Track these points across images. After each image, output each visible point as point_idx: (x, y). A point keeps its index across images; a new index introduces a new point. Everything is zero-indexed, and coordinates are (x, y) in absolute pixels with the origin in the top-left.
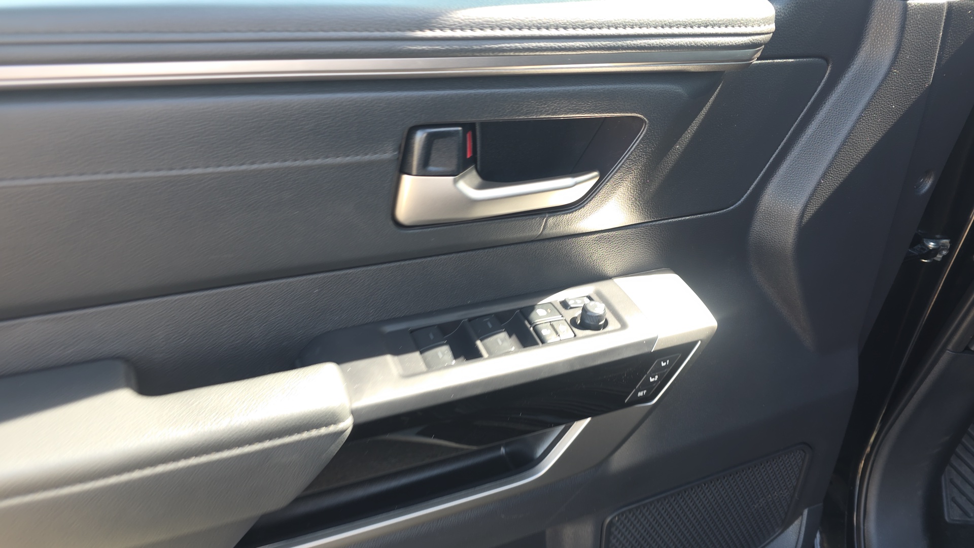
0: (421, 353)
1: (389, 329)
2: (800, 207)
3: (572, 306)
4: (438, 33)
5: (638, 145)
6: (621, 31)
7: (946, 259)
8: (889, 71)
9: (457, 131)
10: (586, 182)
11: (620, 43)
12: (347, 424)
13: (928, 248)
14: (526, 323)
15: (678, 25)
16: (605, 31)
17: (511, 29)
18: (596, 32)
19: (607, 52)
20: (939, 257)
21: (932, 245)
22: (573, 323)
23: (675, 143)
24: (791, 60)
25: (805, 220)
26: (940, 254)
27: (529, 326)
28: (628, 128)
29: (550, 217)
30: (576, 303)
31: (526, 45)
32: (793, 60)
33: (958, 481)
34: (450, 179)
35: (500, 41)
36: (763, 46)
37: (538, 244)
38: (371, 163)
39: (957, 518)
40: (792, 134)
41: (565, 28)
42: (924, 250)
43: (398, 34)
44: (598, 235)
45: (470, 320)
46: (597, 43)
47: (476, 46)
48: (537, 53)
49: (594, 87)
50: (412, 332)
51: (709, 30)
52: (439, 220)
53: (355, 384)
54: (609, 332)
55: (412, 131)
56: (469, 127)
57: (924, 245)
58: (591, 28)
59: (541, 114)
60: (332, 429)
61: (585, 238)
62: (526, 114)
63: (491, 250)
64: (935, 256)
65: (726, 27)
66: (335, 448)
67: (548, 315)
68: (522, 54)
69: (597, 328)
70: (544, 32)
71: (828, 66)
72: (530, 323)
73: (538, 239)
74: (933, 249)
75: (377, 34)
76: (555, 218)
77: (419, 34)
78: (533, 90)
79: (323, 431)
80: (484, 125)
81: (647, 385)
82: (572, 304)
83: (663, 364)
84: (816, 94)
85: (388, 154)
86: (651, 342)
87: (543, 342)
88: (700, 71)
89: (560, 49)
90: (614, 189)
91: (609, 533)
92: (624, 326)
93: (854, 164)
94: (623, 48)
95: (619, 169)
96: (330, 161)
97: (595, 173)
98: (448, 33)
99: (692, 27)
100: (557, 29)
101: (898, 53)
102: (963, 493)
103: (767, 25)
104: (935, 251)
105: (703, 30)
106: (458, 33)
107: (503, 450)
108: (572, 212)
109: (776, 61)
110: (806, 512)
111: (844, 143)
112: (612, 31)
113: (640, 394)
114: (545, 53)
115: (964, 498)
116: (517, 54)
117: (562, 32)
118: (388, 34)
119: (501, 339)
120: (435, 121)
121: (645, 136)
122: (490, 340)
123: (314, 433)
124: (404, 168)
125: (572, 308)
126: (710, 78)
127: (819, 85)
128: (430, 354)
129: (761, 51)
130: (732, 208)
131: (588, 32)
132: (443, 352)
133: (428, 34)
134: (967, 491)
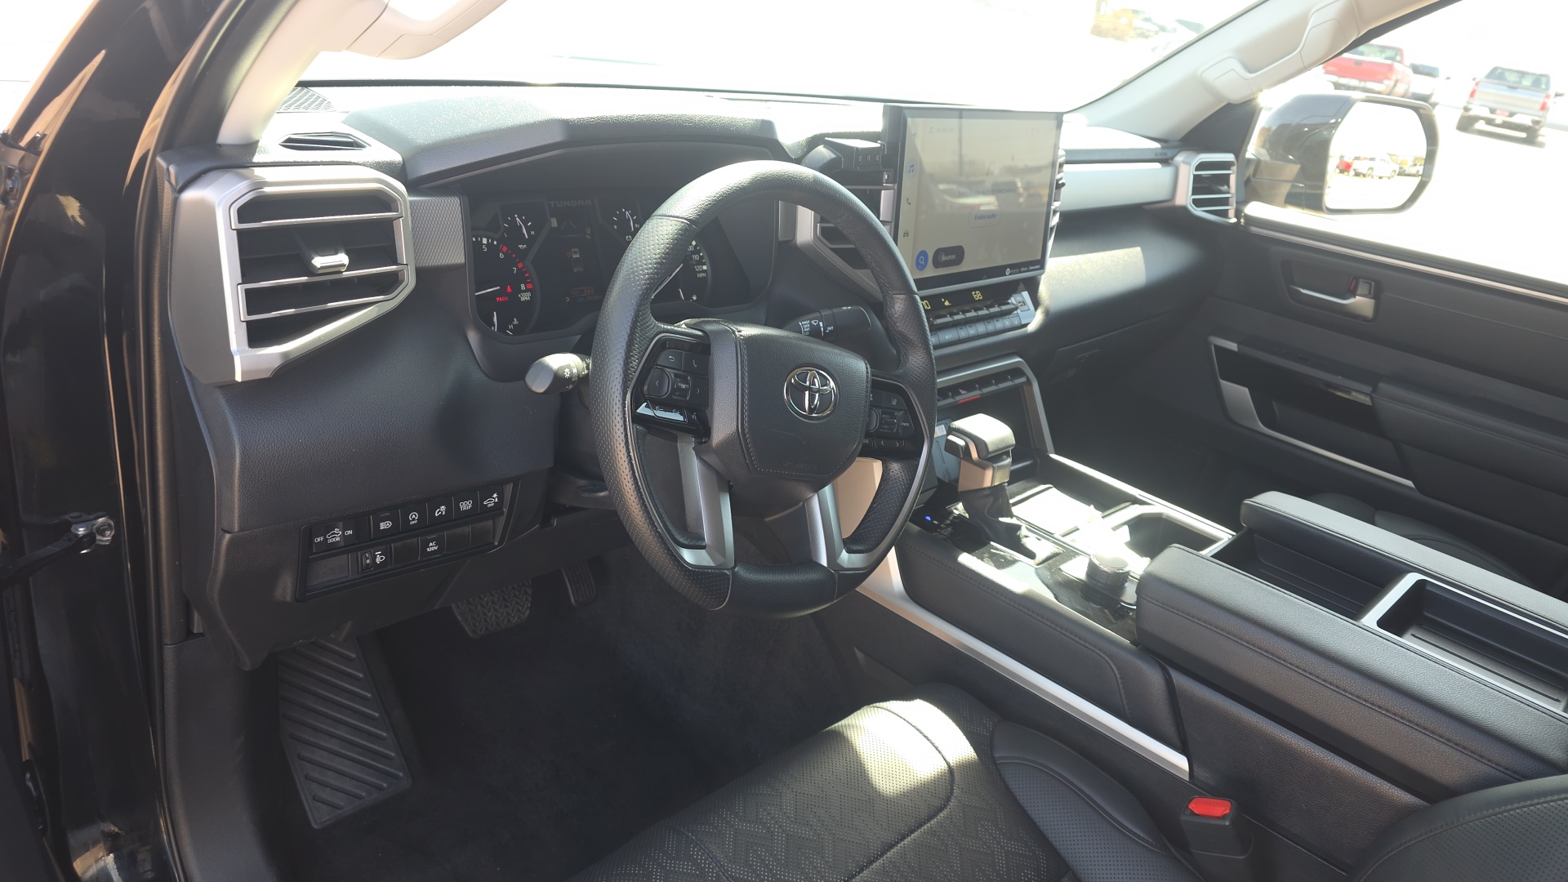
13: (77, 535)
26: (103, 536)
33: (316, 773)
39: (326, 818)
42: (72, 539)
57: (70, 533)
74: (84, 536)
102: (325, 785)
115: (328, 790)
134: (330, 778)
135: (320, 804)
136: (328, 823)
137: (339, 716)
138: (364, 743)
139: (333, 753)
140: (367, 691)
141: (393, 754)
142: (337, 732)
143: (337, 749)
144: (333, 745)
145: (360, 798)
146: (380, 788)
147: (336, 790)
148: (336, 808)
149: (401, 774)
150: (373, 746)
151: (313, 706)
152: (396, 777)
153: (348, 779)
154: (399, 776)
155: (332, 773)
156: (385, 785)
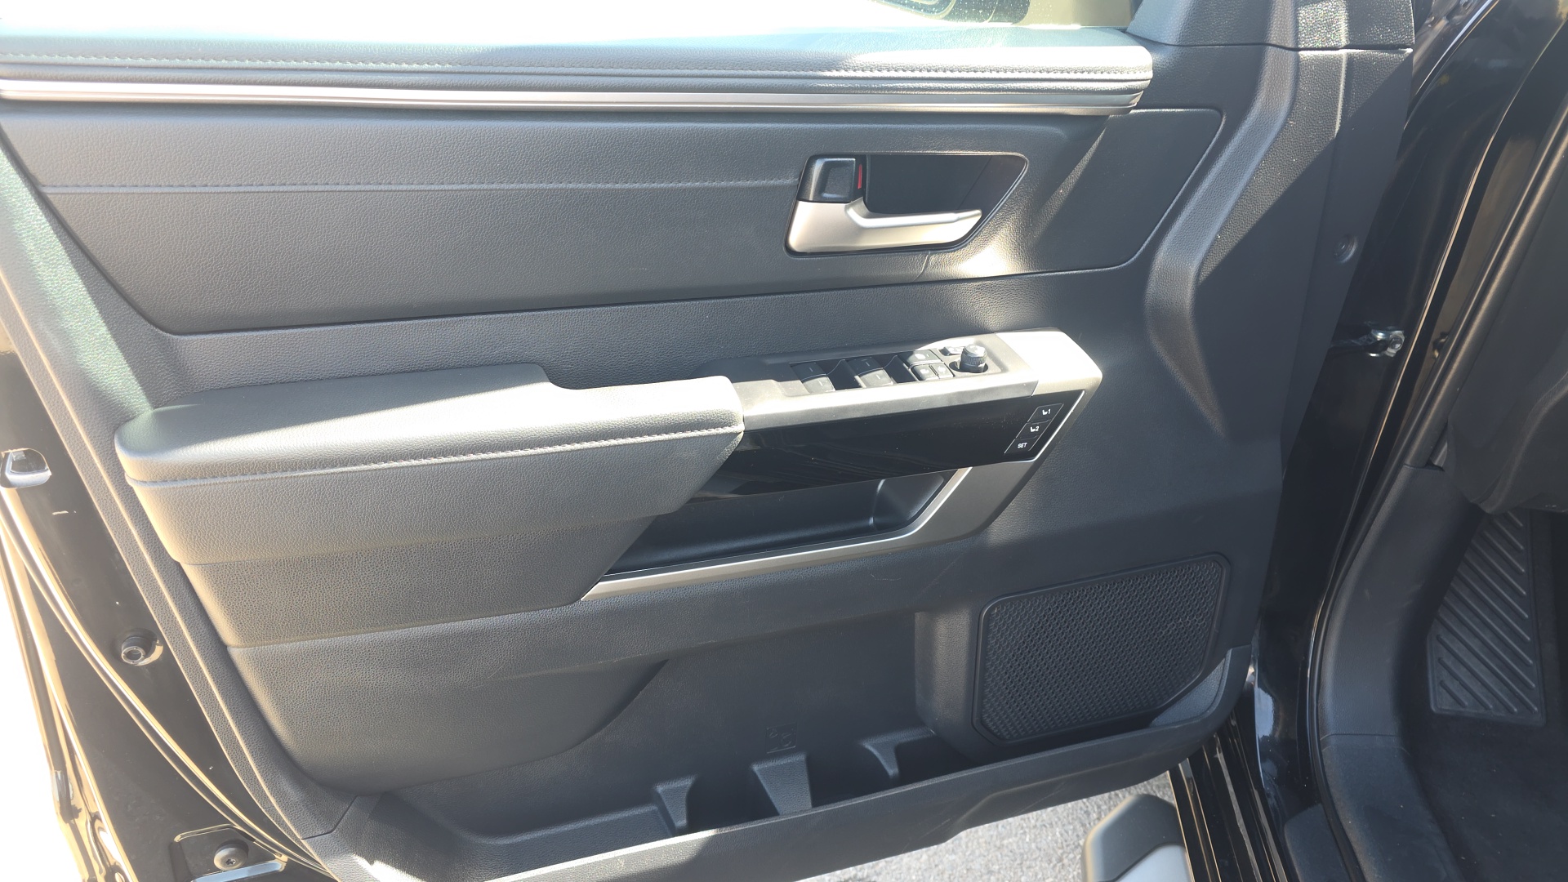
0: (802, 382)
1: (770, 361)
2: (1196, 264)
3: (952, 352)
4: (843, 73)
5: (1020, 184)
6: (1002, 75)
7: (1401, 354)
8: (1286, 122)
9: (852, 161)
10: (969, 219)
11: (1001, 85)
12: (740, 428)
13: (1376, 339)
14: (905, 365)
15: (1055, 71)
16: (987, 75)
17: (904, 71)
18: (979, 75)
19: (989, 93)
20: (1391, 352)
21: (1380, 336)
22: (953, 366)
23: (1057, 186)
24: (1179, 110)
25: (1202, 278)
26: (1393, 348)
27: (907, 367)
28: (1009, 168)
29: (932, 254)
30: (955, 350)
31: (917, 85)
32: (1182, 110)
33: (1449, 662)
34: (843, 205)
35: (895, 81)
36: (1142, 92)
37: (918, 287)
38: (775, 188)
39: (1447, 708)
40: (1187, 188)
41: (952, 71)
42: (1370, 341)
43: (810, 73)
44: (980, 283)
45: (847, 360)
46: (980, 85)
47: (874, 85)
48: (927, 93)
49: (978, 126)
50: (792, 366)
51: (1085, 76)
52: (828, 248)
53: (746, 398)
54: (989, 374)
55: (812, 160)
56: (861, 159)
57: (1371, 335)
58: (975, 71)
59: (928, 149)
60: (727, 430)
61: (966, 285)
62: (914, 149)
63: (872, 290)
64: (1385, 349)
65: (1102, 73)
66: (727, 452)
67: (927, 359)
68: (913, 93)
69: (977, 370)
70: (933, 74)
71: (1222, 117)
72: (908, 365)
73: (918, 281)
74: (1381, 341)
75: (794, 73)
76: (937, 256)
77: (827, 74)
78: (920, 126)
79: (721, 431)
80: (873, 156)
81: (1028, 437)
82: (951, 351)
83: (1045, 413)
84: (1211, 146)
85: (790, 180)
86: (1033, 385)
87: (921, 379)
88: (1079, 114)
89: (947, 90)
90: (995, 231)
91: (987, 631)
92: (1004, 369)
93: (1254, 220)
94: (1003, 90)
95: (1001, 208)
96: (741, 183)
97: (978, 212)
98: (851, 74)
99: (1068, 73)
100: (944, 71)
101: (1293, 104)
102: (1455, 677)
103: (1143, 72)
104: (1386, 344)
105: (1079, 76)
106: (860, 74)
107: (871, 521)
108: (954, 251)
109: (1163, 110)
110: (1230, 653)
111: (1240, 197)
112: (994, 75)
113: (1021, 446)
114: (933, 93)
115: (1457, 683)
116: (908, 92)
117: (949, 75)
118: (802, 73)
119: (880, 374)
120: (833, 151)
121: (1026, 175)
122: (868, 376)
123: (713, 431)
124: (801, 196)
125: (951, 354)
126: (1094, 122)
127: (1214, 136)
128: (809, 383)
129: (1140, 96)
130: (1124, 265)
131: (972, 75)
132: (824, 382)
133: (834, 73)
134: (1462, 673)
135: (1444, 691)
136: (1447, 713)
137: (1489, 621)
138: (1507, 659)
139: (1472, 652)
140: (1526, 612)
141: (1534, 685)
142: (1483, 635)
143: (1477, 650)
144: (1474, 644)
145: (1487, 708)
146: (1509, 710)
147: (1466, 688)
148: (1460, 704)
149: (1536, 709)
150: (1514, 666)
151: (1466, 598)
152: (1530, 709)
153: (1480, 683)
154: (1533, 709)
155: (1465, 670)
156: (1516, 710)
